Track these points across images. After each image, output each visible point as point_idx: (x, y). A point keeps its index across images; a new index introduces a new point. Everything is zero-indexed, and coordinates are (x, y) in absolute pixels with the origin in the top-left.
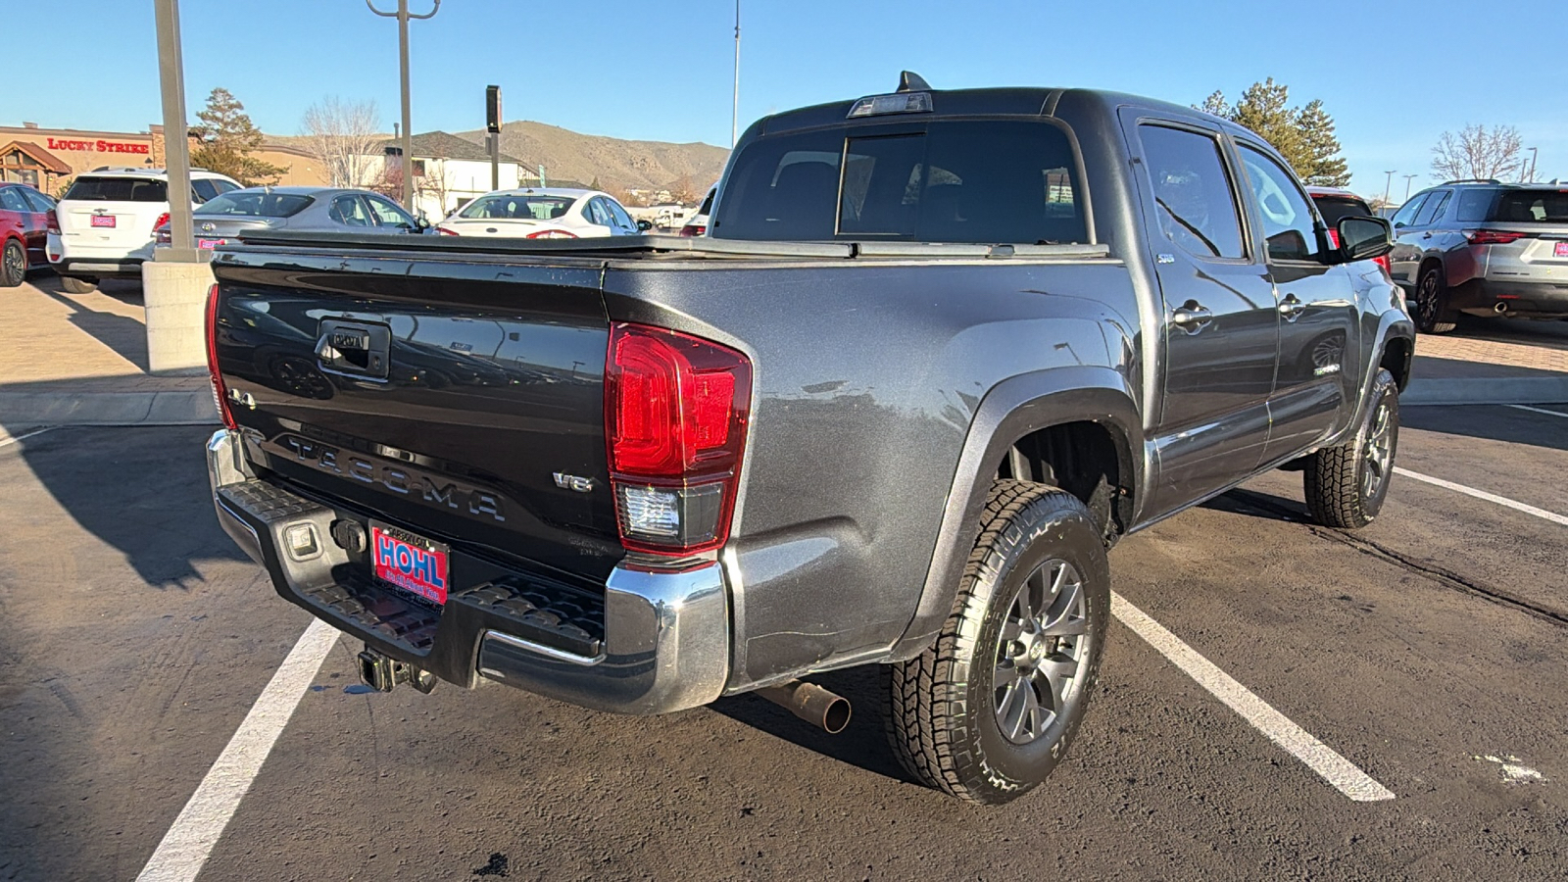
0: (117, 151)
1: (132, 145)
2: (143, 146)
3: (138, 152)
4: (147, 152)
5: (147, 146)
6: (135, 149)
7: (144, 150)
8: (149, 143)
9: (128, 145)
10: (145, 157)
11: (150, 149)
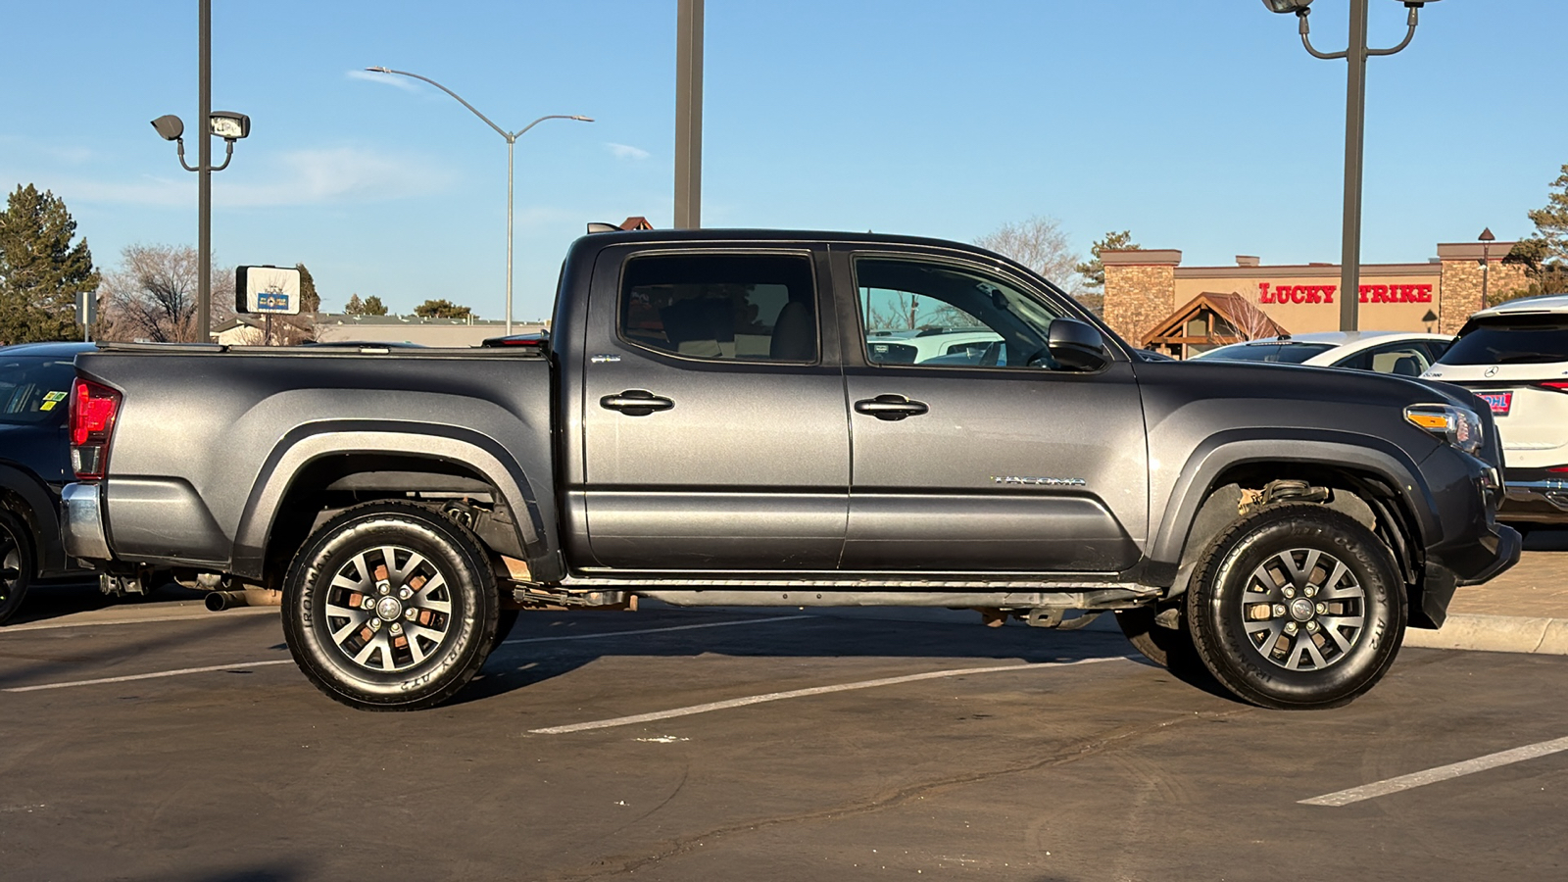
0: (1375, 300)
1: (1403, 287)
2: (1421, 288)
3: (1412, 299)
4: (1428, 300)
5: (1429, 288)
6: (1407, 295)
7: (1423, 294)
8: (1432, 281)
9: (1394, 288)
10: (1422, 308)
11: (1435, 294)
